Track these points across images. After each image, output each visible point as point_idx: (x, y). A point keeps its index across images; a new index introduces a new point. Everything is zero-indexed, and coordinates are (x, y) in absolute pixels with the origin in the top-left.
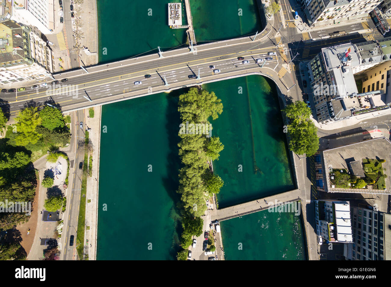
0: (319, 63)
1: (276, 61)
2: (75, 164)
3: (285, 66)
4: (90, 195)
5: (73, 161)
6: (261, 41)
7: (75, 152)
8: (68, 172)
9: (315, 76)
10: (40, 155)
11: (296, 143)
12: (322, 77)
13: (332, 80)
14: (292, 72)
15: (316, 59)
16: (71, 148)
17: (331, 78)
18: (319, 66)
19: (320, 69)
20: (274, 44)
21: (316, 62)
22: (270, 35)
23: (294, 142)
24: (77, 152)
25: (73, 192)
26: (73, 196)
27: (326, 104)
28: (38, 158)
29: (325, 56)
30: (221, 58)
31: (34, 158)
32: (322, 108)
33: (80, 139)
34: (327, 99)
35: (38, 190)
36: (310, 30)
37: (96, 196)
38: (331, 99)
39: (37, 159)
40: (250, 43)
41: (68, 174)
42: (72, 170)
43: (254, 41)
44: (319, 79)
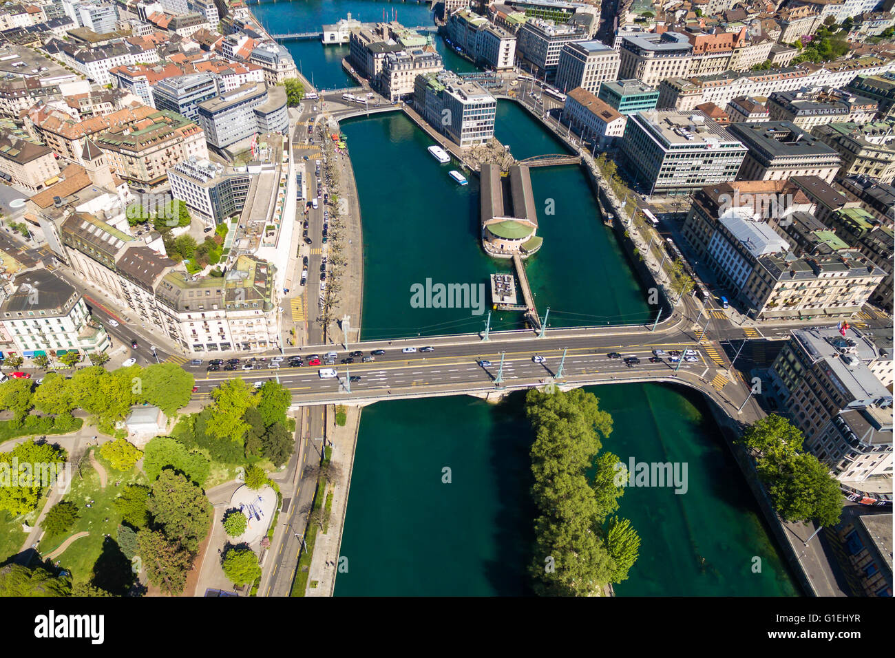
0: (792, 357)
1: (704, 365)
2: (292, 505)
3: (721, 372)
4: (317, 571)
5: (290, 499)
6: (668, 333)
7: (296, 483)
8: (276, 517)
9: (789, 386)
10: (223, 478)
11: (786, 490)
12: (805, 378)
13: (828, 375)
14: (739, 382)
15: (783, 354)
16: (288, 476)
17: (826, 372)
18: (794, 362)
19: (798, 366)
20: (693, 339)
21: (786, 357)
22: (682, 325)
23: (782, 486)
24: (299, 485)
25: (279, 561)
26: (278, 570)
27: (831, 426)
28: (219, 482)
29: (801, 340)
30: (596, 352)
31: (211, 482)
32: (824, 440)
33: (309, 463)
34: (830, 413)
35: (205, 545)
36: (757, 324)
37: (331, 574)
38: (838, 411)
39: (215, 483)
40: (647, 335)
41: (275, 522)
42: (285, 517)
43: (653, 332)
44: (800, 386)
